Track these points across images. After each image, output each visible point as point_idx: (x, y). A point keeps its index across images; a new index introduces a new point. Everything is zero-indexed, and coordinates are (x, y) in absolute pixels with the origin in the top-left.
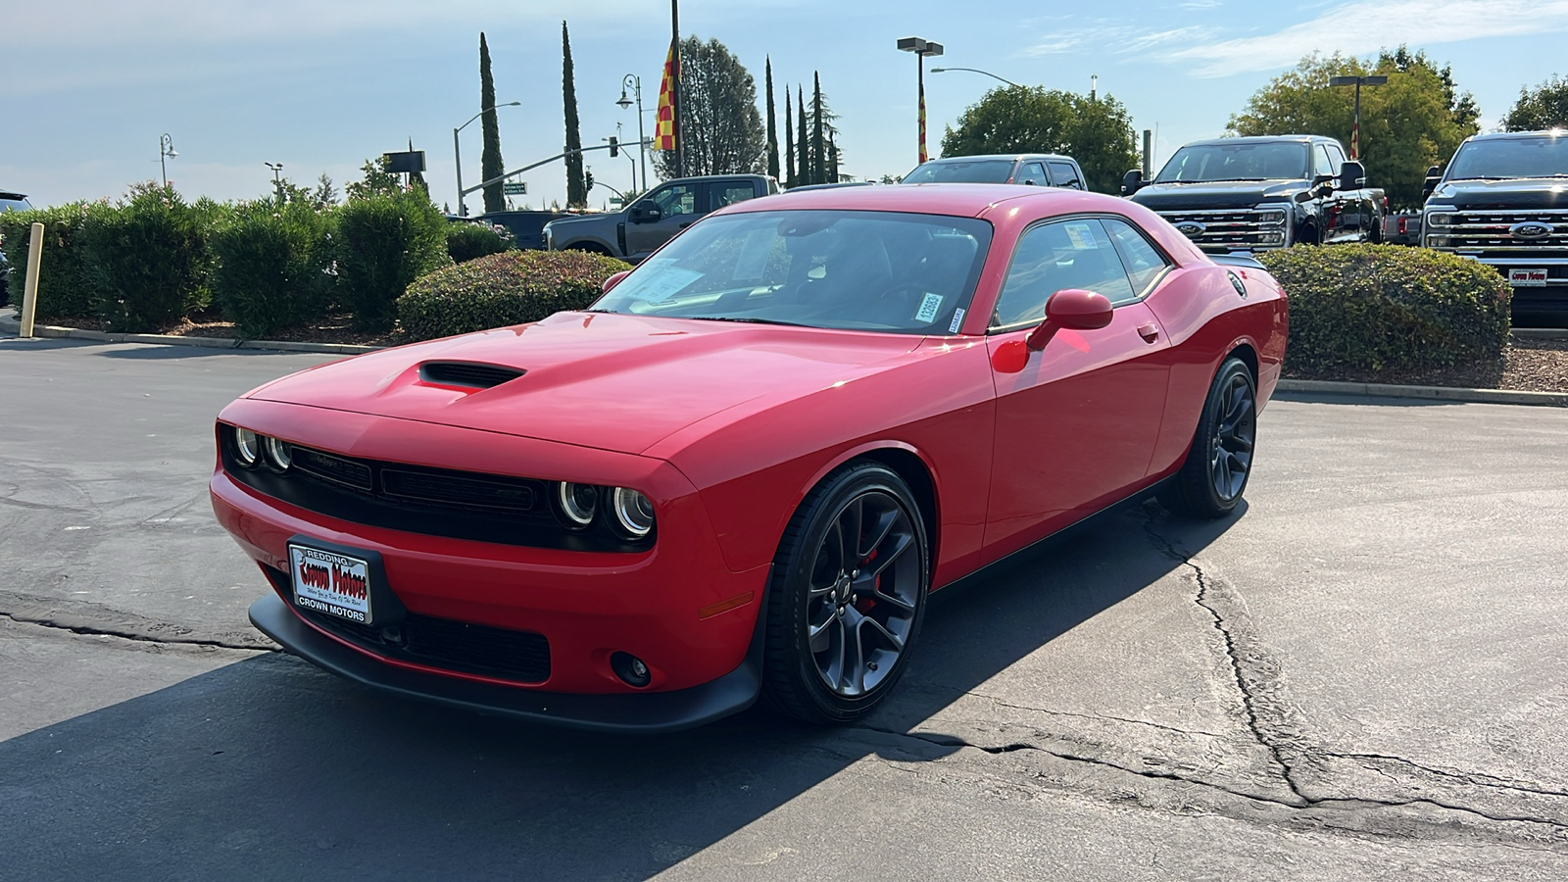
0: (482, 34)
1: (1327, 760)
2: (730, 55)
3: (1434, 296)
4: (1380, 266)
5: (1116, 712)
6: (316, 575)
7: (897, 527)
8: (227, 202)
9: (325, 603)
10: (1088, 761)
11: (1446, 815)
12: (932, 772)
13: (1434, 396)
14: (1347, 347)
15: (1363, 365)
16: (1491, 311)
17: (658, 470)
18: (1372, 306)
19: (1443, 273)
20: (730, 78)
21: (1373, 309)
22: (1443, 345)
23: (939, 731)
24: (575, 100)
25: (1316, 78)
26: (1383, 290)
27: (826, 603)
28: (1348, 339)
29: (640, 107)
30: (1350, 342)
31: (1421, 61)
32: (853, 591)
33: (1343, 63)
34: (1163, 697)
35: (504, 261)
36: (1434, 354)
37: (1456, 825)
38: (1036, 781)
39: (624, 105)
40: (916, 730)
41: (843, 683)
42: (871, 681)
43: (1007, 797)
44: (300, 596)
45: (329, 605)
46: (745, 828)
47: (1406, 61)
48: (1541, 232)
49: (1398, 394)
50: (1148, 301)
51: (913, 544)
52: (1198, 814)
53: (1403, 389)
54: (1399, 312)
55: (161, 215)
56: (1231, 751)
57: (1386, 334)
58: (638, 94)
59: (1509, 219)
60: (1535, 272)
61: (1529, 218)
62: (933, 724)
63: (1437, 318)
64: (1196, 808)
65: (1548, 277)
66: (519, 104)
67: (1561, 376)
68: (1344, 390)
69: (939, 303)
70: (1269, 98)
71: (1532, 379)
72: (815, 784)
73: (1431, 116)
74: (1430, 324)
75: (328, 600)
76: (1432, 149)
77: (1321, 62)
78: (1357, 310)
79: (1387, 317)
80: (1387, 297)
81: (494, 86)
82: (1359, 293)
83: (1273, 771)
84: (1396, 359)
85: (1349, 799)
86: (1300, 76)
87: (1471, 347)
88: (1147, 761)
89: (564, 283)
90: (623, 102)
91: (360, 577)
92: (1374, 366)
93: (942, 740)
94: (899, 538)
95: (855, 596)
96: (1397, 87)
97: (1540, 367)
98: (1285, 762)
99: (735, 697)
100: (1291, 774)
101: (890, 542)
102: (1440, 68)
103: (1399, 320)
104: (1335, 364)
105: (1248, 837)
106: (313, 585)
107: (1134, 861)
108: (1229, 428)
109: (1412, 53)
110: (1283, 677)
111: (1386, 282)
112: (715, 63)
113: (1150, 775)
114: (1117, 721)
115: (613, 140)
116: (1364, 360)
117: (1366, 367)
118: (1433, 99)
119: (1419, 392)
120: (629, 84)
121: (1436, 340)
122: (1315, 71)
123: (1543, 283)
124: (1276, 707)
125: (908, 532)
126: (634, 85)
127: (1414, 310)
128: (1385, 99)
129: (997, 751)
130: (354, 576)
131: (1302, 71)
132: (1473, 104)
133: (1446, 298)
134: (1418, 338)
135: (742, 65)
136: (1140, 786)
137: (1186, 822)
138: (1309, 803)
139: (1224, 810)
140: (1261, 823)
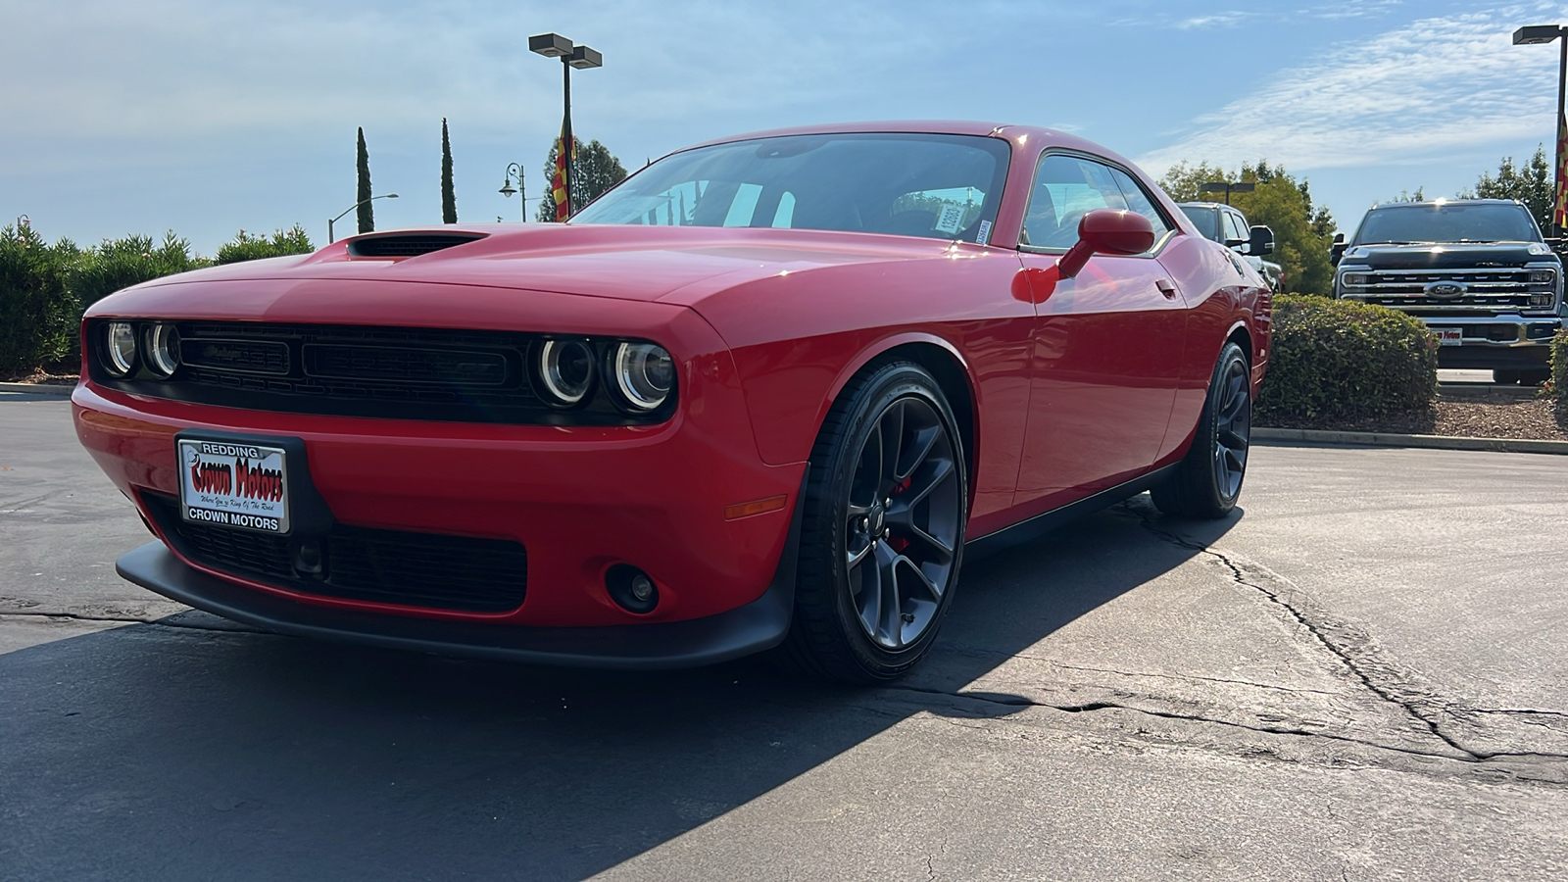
0: (360, 129)
1: (1476, 716)
2: (611, 156)
3: (1367, 342)
4: (1310, 314)
5: (1202, 673)
6: (212, 477)
7: (936, 451)
8: (90, 248)
9: (225, 512)
10: (1191, 718)
12: (1006, 730)
13: (1373, 441)
14: (1281, 394)
15: (1297, 411)
16: (1421, 359)
17: (681, 316)
18: (1305, 351)
19: (1374, 320)
20: (610, 178)
21: (1307, 354)
22: (1376, 392)
23: (996, 690)
24: (453, 196)
25: (1184, 187)
26: (1316, 335)
27: (857, 532)
28: (1282, 385)
29: (523, 196)
30: (1284, 389)
31: (1280, 175)
32: (886, 524)
33: (1210, 174)
34: (1249, 659)
36: (1368, 401)
38: (1137, 736)
39: (508, 194)
40: (967, 689)
41: (879, 633)
42: (908, 635)
43: (1110, 752)
44: (190, 508)
45: (230, 513)
46: (790, 783)
47: (1266, 175)
48: (1455, 292)
49: (1335, 440)
50: (1161, 259)
51: (953, 472)
52: (1355, 767)
53: (1341, 435)
54: (1333, 357)
55: (15, 254)
56: (1357, 708)
57: (1320, 380)
58: (522, 183)
59: (1424, 278)
60: (1450, 331)
61: (1444, 277)
62: (987, 685)
63: (1371, 363)
64: (1350, 761)
65: (1463, 337)
66: (396, 196)
67: (1493, 425)
68: (1280, 436)
69: (960, 215)
71: (1465, 427)
72: (864, 740)
73: (1293, 226)
74: (1364, 370)
75: (229, 509)
76: (1295, 256)
77: (1189, 172)
78: (1291, 354)
79: (1321, 362)
80: (1321, 342)
81: (371, 180)
82: (1292, 338)
83: (1417, 726)
84: (1330, 406)
85: (1525, 754)
86: (1169, 184)
87: (1403, 395)
88: (1263, 718)
90: (507, 191)
91: (274, 471)
92: (1308, 414)
93: (1004, 700)
94: (937, 464)
95: (887, 530)
96: (1261, 198)
97: (1470, 417)
98: (1426, 718)
99: (764, 633)
100: (1440, 730)
101: (926, 470)
102: (1298, 183)
103: (1334, 365)
104: (1269, 411)
105: (1431, 788)
106: (209, 491)
107: (1305, 814)
108: (1225, 421)
109: (1272, 167)
110: (1375, 641)
111: (1319, 327)
112: (596, 165)
113: (1273, 731)
114: (1207, 682)
116: (1299, 406)
117: (1300, 414)
118: (1294, 209)
119: (1357, 438)
120: (513, 172)
121: (1370, 388)
122: (1183, 180)
123: (1459, 342)
124: (1385, 668)
125: (947, 457)
126: (518, 174)
127: (1348, 355)
128: (1250, 208)
129: (1076, 709)
130: (267, 470)
131: (1171, 180)
132: (1330, 217)
133: (1379, 344)
134: (1352, 384)
135: (623, 167)
136: (1267, 741)
137: (1345, 774)
138: (1480, 757)
139: (1384, 764)
140: (1438, 775)
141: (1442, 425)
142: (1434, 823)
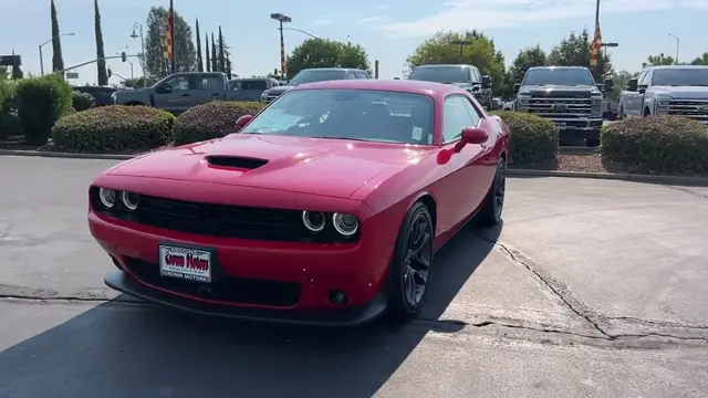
1: (608, 320)
3: (533, 133)
5: (517, 306)
6: (175, 260)
7: (425, 231)
9: (181, 274)
10: (519, 327)
11: (666, 339)
13: (535, 174)
16: (553, 139)
17: (360, 205)
19: (534, 124)
22: (536, 153)
25: (442, 41)
31: (482, 36)
33: (453, 35)
34: (530, 299)
35: (107, 110)
37: (670, 342)
38: (505, 336)
40: (441, 319)
41: (411, 300)
44: (164, 271)
45: (184, 274)
47: (476, 35)
48: (563, 108)
51: (429, 236)
52: (577, 346)
56: (571, 319)
59: (552, 102)
60: (562, 124)
64: (574, 343)
65: (567, 126)
66: (74, 34)
67: (580, 166)
69: (421, 131)
70: (423, 48)
71: (569, 167)
73: (488, 58)
75: (183, 272)
77: (444, 34)
83: (591, 326)
85: (626, 335)
86: (436, 40)
88: (542, 325)
89: (140, 121)
90: (133, 36)
91: (204, 260)
93: (454, 322)
94: (425, 235)
95: (410, 261)
97: (571, 162)
98: (593, 322)
99: (377, 309)
100: (598, 327)
102: (489, 40)
106: (173, 265)
109: (478, 32)
110: (569, 288)
113: (547, 331)
114: (519, 310)
115: (124, 54)
118: (487, 51)
121: (534, 151)
122: (442, 38)
123: (565, 128)
124: (575, 300)
125: (428, 232)
129: (480, 325)
130: (201, 259)
131: (437, 38)
132: (502, 55)
133: (538, 134)
136: (546, 336)
137: (575, 349)
138: (613, 338)
139: (586, 344)
140: (603, 347)
141: (561, 166)
142: (607, 367)
